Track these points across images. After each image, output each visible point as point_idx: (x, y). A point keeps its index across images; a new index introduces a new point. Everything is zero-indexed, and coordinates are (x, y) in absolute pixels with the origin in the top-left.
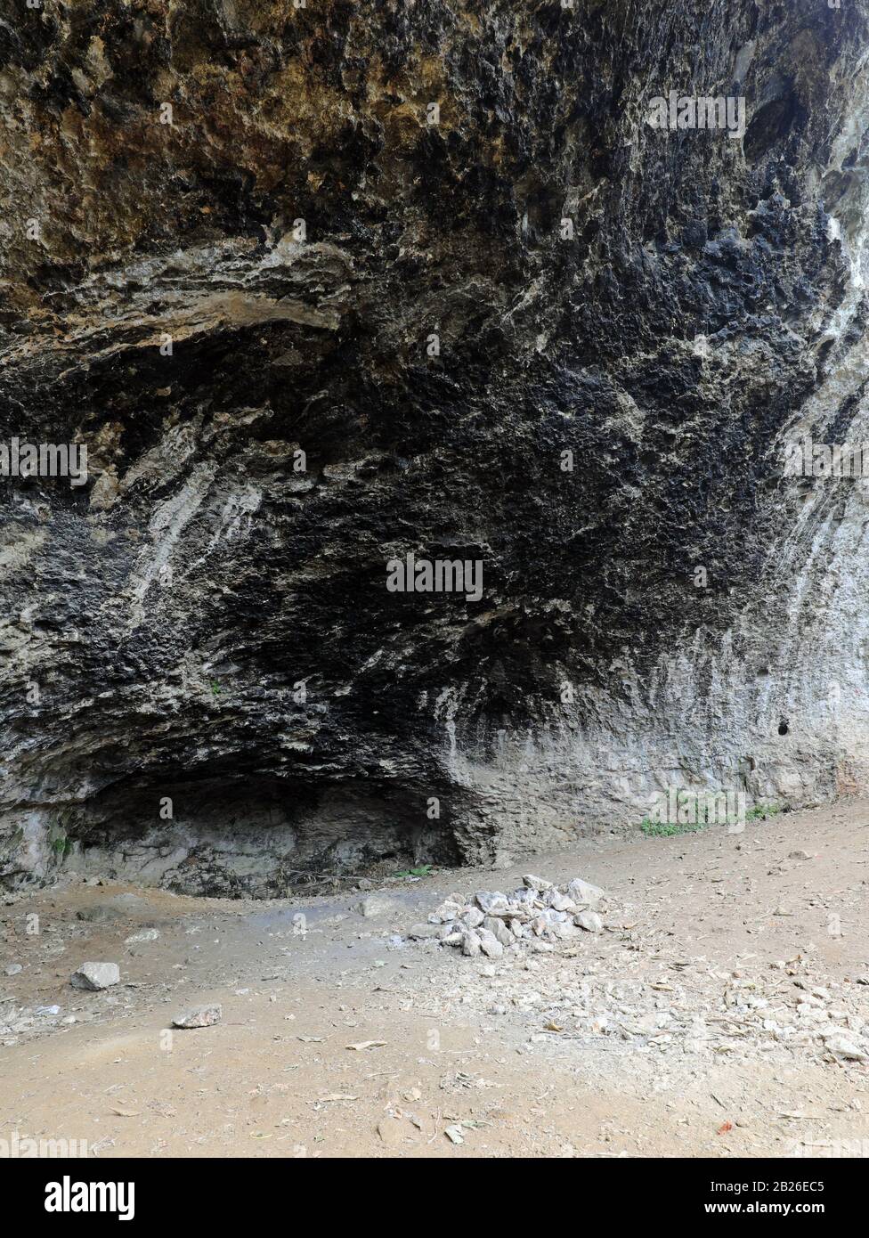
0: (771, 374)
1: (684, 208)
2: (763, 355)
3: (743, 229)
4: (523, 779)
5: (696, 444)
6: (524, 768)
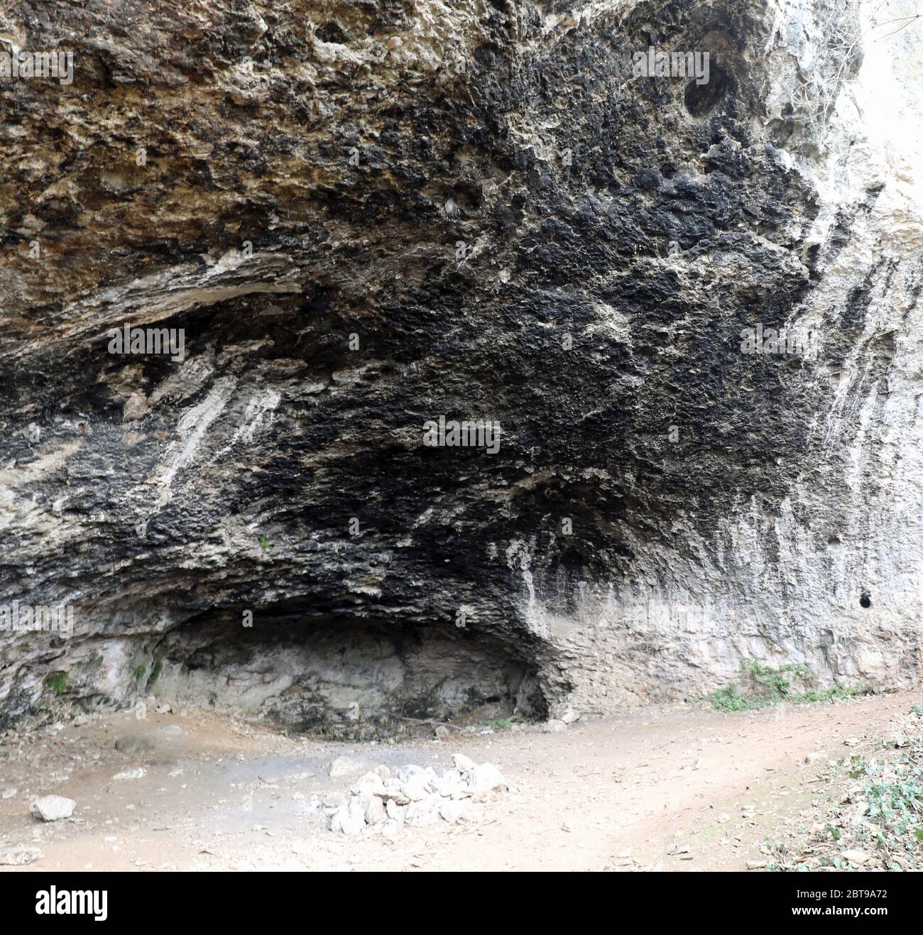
0: (753, 280)
1: (631, 161)
2: (740, 265)
3: (699, 168)
4: (601, 635)
5: (693, 338)
6: (603, 623)
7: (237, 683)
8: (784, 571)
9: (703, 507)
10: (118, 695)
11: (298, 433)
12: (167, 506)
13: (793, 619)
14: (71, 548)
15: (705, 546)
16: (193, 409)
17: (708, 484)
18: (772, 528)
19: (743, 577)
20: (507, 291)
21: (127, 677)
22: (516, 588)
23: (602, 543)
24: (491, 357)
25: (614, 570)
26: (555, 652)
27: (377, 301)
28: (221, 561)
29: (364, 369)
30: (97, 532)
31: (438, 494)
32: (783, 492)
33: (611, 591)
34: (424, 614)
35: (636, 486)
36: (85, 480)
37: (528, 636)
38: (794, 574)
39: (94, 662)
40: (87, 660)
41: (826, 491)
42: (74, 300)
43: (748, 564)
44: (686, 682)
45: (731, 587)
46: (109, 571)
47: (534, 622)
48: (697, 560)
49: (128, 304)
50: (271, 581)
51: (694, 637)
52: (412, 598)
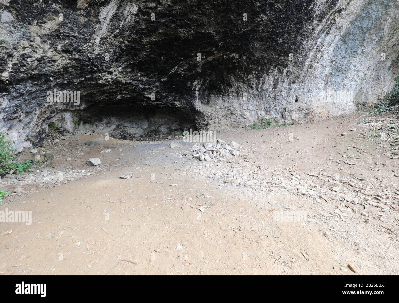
4: (217, 110)
6: (218, 107)
7: (100, 127)
8: (277, 91)
9: (261, 70)
10: (71, 130)
13: (275, 105)
15: (256, 83)
18: (278, 78)
19: (264, 93)
21: (73, 125)
22: (193, 96)
23: (223, 82)
25: (223, 91)
26: (204, 115)
33: (221, 97)
34: (164, 104)
37: (195, 111)
38: (279, 92)
39: (63, 119)
40: (61, 118)
43: (267, 89)
47: (198, 107)
48: (252, 88)
50: (121, 91)
51: (245, 111)
52: (161, 99)
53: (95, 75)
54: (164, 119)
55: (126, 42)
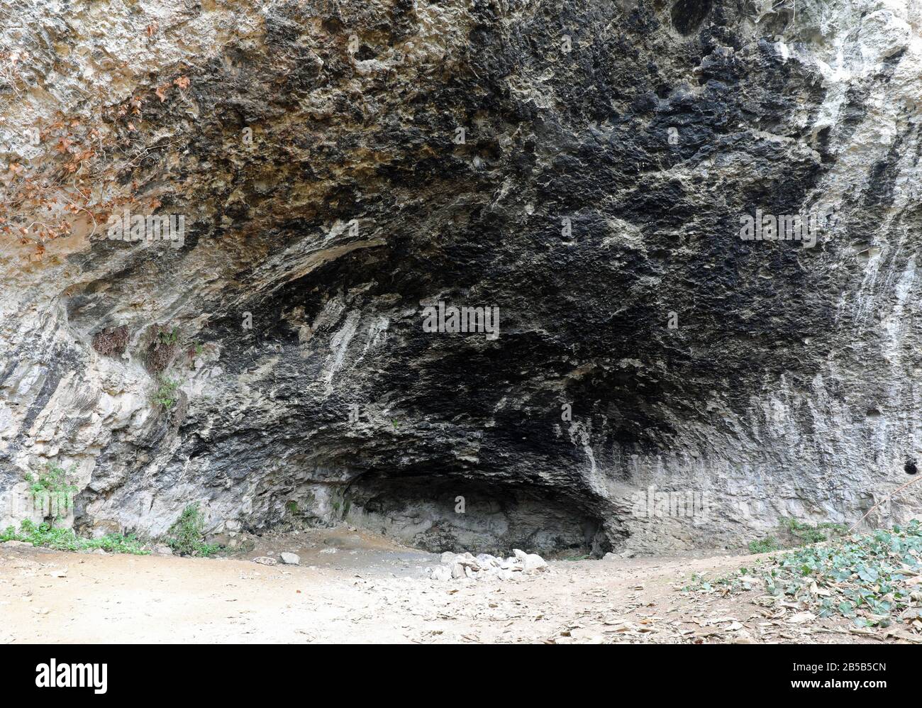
0: (758, 174)
1: (627, 91)
2: (742, 163)
3: (693, 82)
5: (704, 237)
7: (398, 522)
8: (820, 441)
9: (734, 387)
10: (326, 518)
11: (403, 345)
12: (331, 396)
13: (831, 484)
14: (283, 420)
15: (740, 421)
16: (338, 333)
17: (736, 367)
18: (804, 403)
19: (778, 447)
20: (533, 221)
21: (329, 508)
22: (580, 459)
23: (647, 423)
24: (529, 275)
25: (661, 445)
26: (614, 508)
27: (439, 244)
28: (370, 434)
29: (440, 295)
30: (295, 411)
31: (507, 386)
32: (813, 370)
33: (659, 462)
34: (513, 477)
35: (668, 371)
36: (284, 379)
37: (593, 495)
38: (831, 444)
39: (310, 498)
40: (306, 495)
41: (861, 366)
42: (257, 267)
43: (783, 436)
44: (727, 534)
45: (768, 457)
46: (306, 437)
47: (596, 485)
48: (734, 434)
49: (286, 265)
50: (405, 450)
51: (734, 499)
52: (502, 466)
53: (334, 426)
54: (541, 515)
55: (381, 371)
